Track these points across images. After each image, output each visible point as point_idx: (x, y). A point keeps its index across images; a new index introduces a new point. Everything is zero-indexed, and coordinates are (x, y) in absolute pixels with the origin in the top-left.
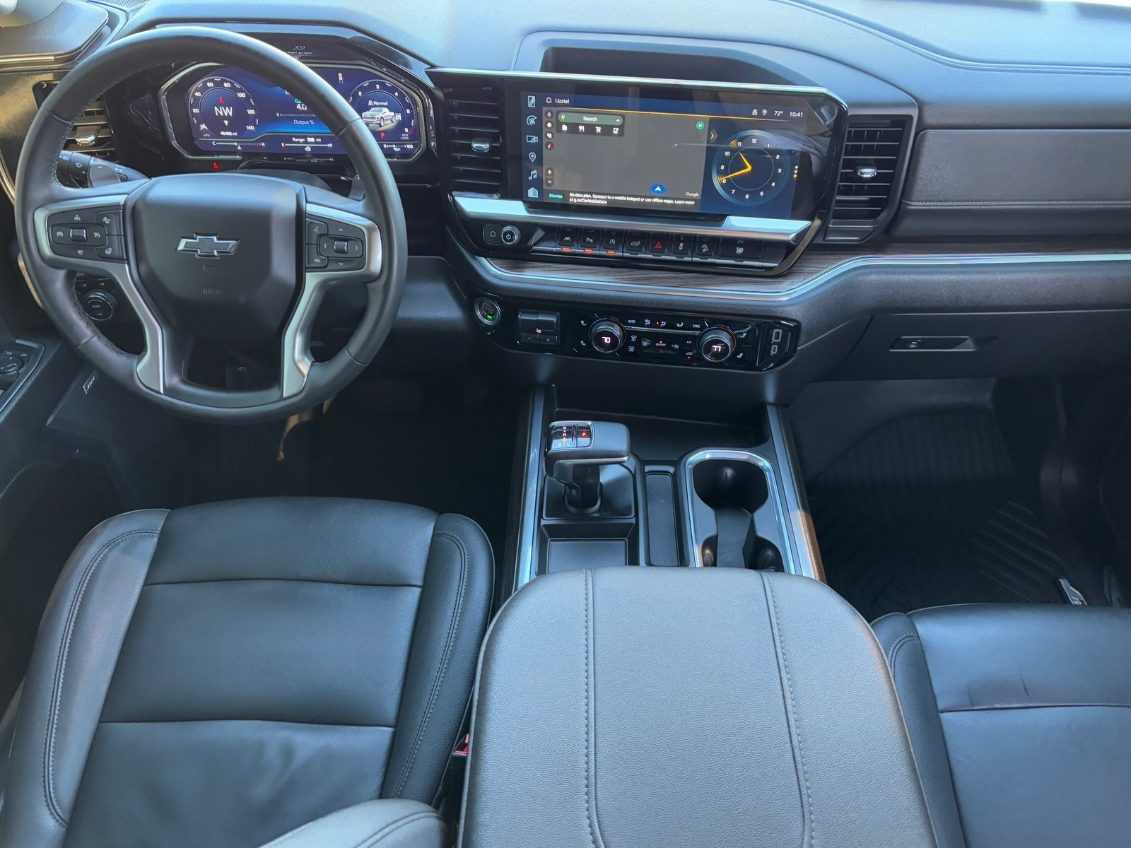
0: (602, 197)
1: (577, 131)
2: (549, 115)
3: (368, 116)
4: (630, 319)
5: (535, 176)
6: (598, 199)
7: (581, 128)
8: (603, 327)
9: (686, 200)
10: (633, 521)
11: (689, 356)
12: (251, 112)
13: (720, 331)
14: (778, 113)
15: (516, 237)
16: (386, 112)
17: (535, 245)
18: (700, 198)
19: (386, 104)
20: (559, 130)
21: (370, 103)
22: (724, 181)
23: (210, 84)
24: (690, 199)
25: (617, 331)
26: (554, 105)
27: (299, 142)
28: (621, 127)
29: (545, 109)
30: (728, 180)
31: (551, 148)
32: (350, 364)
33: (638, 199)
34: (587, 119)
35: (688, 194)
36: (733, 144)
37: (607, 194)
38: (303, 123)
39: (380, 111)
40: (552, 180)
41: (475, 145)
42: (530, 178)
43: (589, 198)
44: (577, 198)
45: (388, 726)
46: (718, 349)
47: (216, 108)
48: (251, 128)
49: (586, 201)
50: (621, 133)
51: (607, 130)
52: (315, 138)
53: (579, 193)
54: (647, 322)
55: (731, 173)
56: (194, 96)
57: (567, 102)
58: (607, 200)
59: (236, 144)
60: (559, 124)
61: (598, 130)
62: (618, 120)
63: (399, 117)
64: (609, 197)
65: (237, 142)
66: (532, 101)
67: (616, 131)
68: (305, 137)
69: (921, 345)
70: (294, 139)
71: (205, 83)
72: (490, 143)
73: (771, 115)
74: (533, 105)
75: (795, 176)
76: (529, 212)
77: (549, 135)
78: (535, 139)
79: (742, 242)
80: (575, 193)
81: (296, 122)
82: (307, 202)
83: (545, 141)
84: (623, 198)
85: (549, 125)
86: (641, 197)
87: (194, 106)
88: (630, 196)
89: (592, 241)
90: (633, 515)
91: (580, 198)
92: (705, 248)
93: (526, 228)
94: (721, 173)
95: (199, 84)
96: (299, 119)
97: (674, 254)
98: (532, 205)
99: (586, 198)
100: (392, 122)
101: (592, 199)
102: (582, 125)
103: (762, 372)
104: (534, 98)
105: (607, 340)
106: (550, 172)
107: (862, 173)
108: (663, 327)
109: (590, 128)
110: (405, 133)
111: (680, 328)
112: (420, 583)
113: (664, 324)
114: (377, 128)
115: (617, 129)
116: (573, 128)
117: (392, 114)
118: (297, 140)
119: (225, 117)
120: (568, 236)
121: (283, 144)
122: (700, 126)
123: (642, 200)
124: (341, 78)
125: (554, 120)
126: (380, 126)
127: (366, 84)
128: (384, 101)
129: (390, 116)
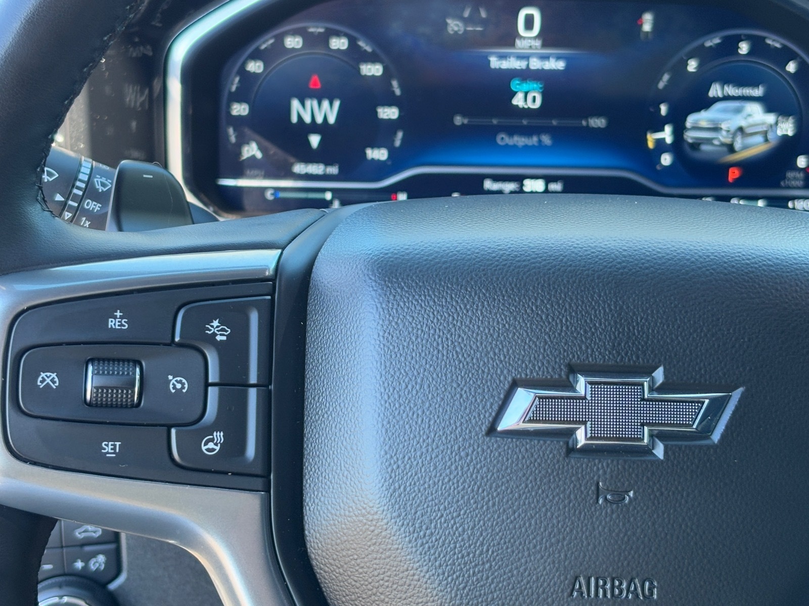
3: (704, 124)
12: (389, 113)
16: (755, 115)
19: (758, 92)
21: (715, 90)
23: (293, 42)
38: (520, 141)
39: (738, 111)
47: (295, 104)
48: (378, 154)
52: (548, 179)
56: (243, 72)
59: (329, 197)
63: (787, 126)
68: (519, 179)
70: (488, 185)
71: (280, 39)
81: (503, 139)
87: (239, 97)
95: (266, 43)
96: (512, 131)
100: (766, 140)
110: (796, 168)
114: (723, 154)
117: (771, 118)
118: (496, 187)
119: (314, 127)
124: (647, 27)
126: (731, 148)
127: (713, 41)
128: (755, 85)
129: (763, 124)
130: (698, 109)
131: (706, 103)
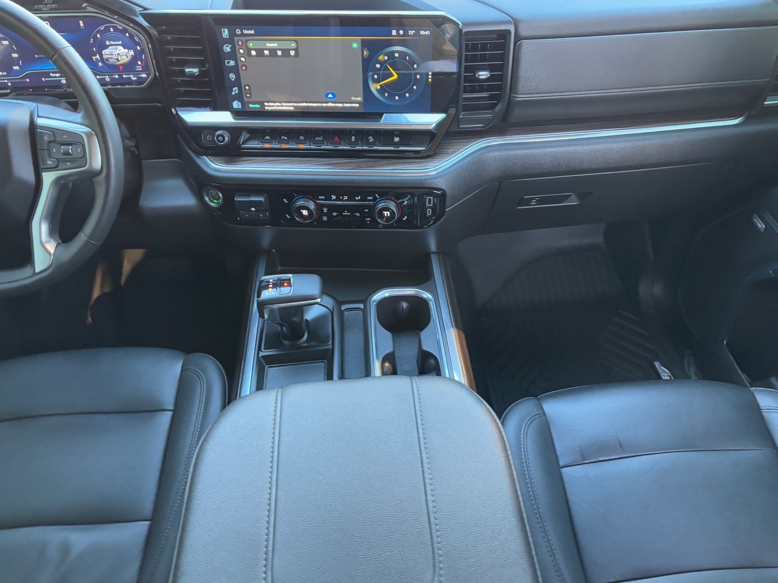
0: (289, 104)
1: (263, 55)
2: (240, 43)
3: (107, 53)
4: (321, 196)
5: (237, 92)
6: (287, 106)
7: (266, 52)
8: (301, 203)
9: (351, 103)
10: (330, 347)
11: (368, 221)
13: (386, 201)
14: (411, 32)
15: (226, 139)
16: (121, 50)
17: (243, 144)
18: (362, 101)
19: (120, 43)
20: (250, 55)
21: (108, 43)
22: (379, 87)
24: (355, 103)
25: (312, 206)
26: (243, 35)
27: (55, 77)
28: (296, 50)
29: (236, 39)
30: (381, 86)
31: (246, 69)
32: (87, 243)
33: (317, 105)
34: (270, 45)
35: (353, 98)
36: (381, 58)
37: (293, 102)
39: (116, 49)
40: (250, 94)
41: (187, 70)
42: (233, 93)
43: (280, 106)
44: (270, 107)
45: (145, 520)
46: (387, 214)
48: (16, 68)
49: (278, 108)
50: (297, 55)
51: (286, 52)
53: (272, 102)
54: (334, 197)
55: (383, 81)
57: (252, 32)
58: (293, 106)
59: (6, 81)
60: (249, 50)
61: (279, 53)
62: (293, 45)
63: (132, 53)
64: (295, 104)
65: (7, 79)
66: (226, 33)
67: (292, 53)
69: (540, 202)
70: (51, 74)
72: (199, 68)
73: (406, 34)
74: (227, 36)
75: (430, 80)
76: (235, 119)
77: (243, 59)
78: (232, 63)
79: (398, 133)
80: (268, 102)
82: (38, 116)
83: (240, 64)
84: (305, 104)
85: (242, 51)
86: (318, 102)
88: (310, 102)
89: (286, 138)
90: (331, 343)
91: (273, 106)
92: (371, 139)
93: (234, 131)
94: (377, 81)
97: (349, 144)
98: (237, 114)
99: (278, 106)
100: (127, 57)
101: (282, 106)
102: (266, 49)
103: (423, 230)
104: (226, 30)
105: (305, 212)
106: (247, 88)
107: (479, 75)
108: (346, 200)
109: (273, 52)
110: (139, 65)
111: (358, 201)
112: (172, 408)
113: (346, 198)
114: (116, 62)
115: (294, 52)
116: (260, 52)
117: (126, 50)
118: (54, 75)
120: (267, 136)
121: (43, 79)
122: (355, 45)
123: (320, 105)
124: (82, 24)
125: (244, 47)
126: (119, 61)
127: (102, 28)
128: (119, 41)
129: (125, 52)
130: (104, 49)
131: (107, 47)
